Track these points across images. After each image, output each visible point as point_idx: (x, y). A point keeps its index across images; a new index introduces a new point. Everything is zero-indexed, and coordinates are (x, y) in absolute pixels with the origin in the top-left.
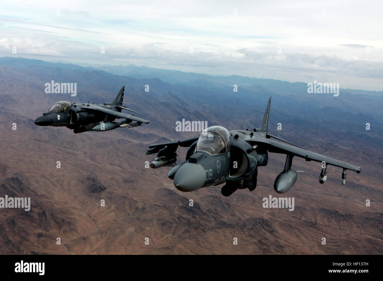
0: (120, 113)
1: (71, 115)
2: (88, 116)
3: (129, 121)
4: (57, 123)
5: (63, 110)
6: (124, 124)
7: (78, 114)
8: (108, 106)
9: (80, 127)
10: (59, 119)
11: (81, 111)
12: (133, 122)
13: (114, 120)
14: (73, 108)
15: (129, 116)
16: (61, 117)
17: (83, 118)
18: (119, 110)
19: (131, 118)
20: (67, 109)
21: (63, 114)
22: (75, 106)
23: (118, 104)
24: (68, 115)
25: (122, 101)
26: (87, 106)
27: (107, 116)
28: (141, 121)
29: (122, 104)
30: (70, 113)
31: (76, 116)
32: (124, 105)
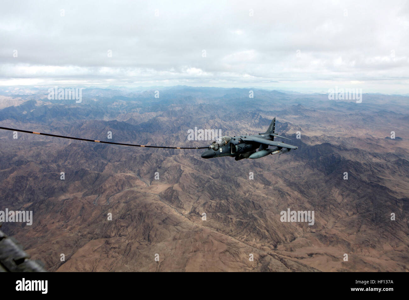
0: (272, 141)
1: (231, 147)
2: (245, 147)
3: (279, 148)
4: (219, 155)
5: (224, 144)
6: (275, 151)
7: (236, 146)
8: (263, 136)
9: (240, 156)
10: (221, 151)
11: (239, 143)
12: (283, 149)
13: (268, 147)
14: (233, 141)
15: (280, 144)
16: (223, 150)
17: (241, 149)
18: (272, 138)
19: (281, 146)
20: (227, 142)
21: (224, 147)
22: (234, 139)
23: (270, 133)
24: (229, 147)
25: (274, 129)
26: (244, 138)
27: (261, 145)
28: (290, 148)
29: (274, 132)
30: (230, 145)
31: (235, 147)
32: (276, 133)
